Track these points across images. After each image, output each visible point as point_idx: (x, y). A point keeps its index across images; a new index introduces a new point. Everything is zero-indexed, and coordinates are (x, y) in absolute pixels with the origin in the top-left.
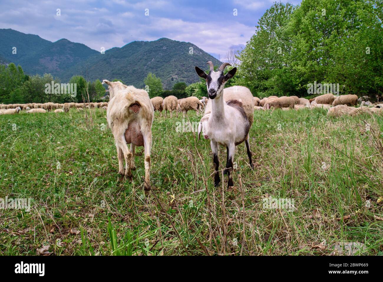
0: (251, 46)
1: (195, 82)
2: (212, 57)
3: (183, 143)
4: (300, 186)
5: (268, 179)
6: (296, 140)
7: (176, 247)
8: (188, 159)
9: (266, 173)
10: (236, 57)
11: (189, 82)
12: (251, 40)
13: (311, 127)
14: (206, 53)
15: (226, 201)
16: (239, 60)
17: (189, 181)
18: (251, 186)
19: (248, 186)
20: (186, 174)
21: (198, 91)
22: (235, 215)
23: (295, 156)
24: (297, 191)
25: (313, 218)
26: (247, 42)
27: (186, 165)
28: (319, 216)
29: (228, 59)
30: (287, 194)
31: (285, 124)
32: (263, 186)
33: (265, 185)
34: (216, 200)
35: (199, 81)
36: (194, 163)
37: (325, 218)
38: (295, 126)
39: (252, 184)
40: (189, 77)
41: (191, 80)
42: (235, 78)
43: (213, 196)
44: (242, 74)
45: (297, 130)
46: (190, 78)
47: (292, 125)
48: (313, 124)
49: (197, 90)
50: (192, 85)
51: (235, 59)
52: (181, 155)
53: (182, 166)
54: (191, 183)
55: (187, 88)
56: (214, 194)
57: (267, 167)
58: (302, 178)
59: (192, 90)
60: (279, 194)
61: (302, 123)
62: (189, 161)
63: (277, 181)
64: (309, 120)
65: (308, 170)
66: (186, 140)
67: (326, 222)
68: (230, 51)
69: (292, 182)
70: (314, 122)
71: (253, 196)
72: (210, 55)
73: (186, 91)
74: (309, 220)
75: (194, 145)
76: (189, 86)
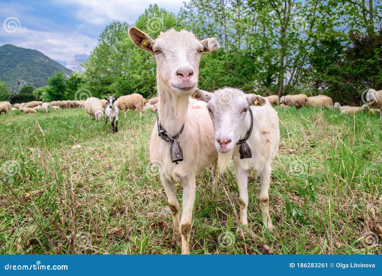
0: (94, 55)
1: (42, 86)
2: (58, 64)
3: (32, 144)
4: (136, 171)
5: (110, 168)
6: (133, 135)
7: (32, 232)
8: (39, 158)
9: (109, 163)
10: (81, 65)
11: (36, 86)
12: (95, 50)
13: (145, 124)
14: (53, 60)
15: (75, 189)
16: (83, 68)
17: (41, 176)
18: (97, 175)
19: (94, 175)
20: (38, 170)
21: (45, 95)
22: (83, 200)
23: (132, 148)
24: (133, 175)
25: (145, 194)
26: (91, 52)
27: (37, 163)
28: (150, 192)
29: (73, 67)
30: (127, 178)
31: (125, 123)
32: (107, 174)
33: (109, 173)
34: (67, 189)
35: (46, 85)
36: (44, 161)
37: (154, 192)
38: (133, 124)
39: (97, 173)
40: (35, 81)
41: (38, 84)
42: (81, 83)
43: (63, 187)
44: (86, 80)
45: (135, 127)
46: (37, 82)
47: (130, 123)
48: (147, 121)
49: (44, 93)
50: (40, 89)
51: (80, 67)
52: (32, 155)
53: (33, 164)
54: (43, 178)
55: (34, 92)
56: (64, 185)
57: (110, 159)
58: (138, 165)
59: (40, 94)
60: (120, 178)
61: (138, 121)
62: (40, 158)
63: (118, 169)
64: (144, 118)
65: (142, 158)
66: (36, 140)
67: (155, 195)
68: (75, 59)
69: (130, 168)
70: (147, 120)
71: (99, 182)
72: (56, 62)
73: (33, 94)
74: (143, 195)
75: (44, 144)
76: (37, 90)
